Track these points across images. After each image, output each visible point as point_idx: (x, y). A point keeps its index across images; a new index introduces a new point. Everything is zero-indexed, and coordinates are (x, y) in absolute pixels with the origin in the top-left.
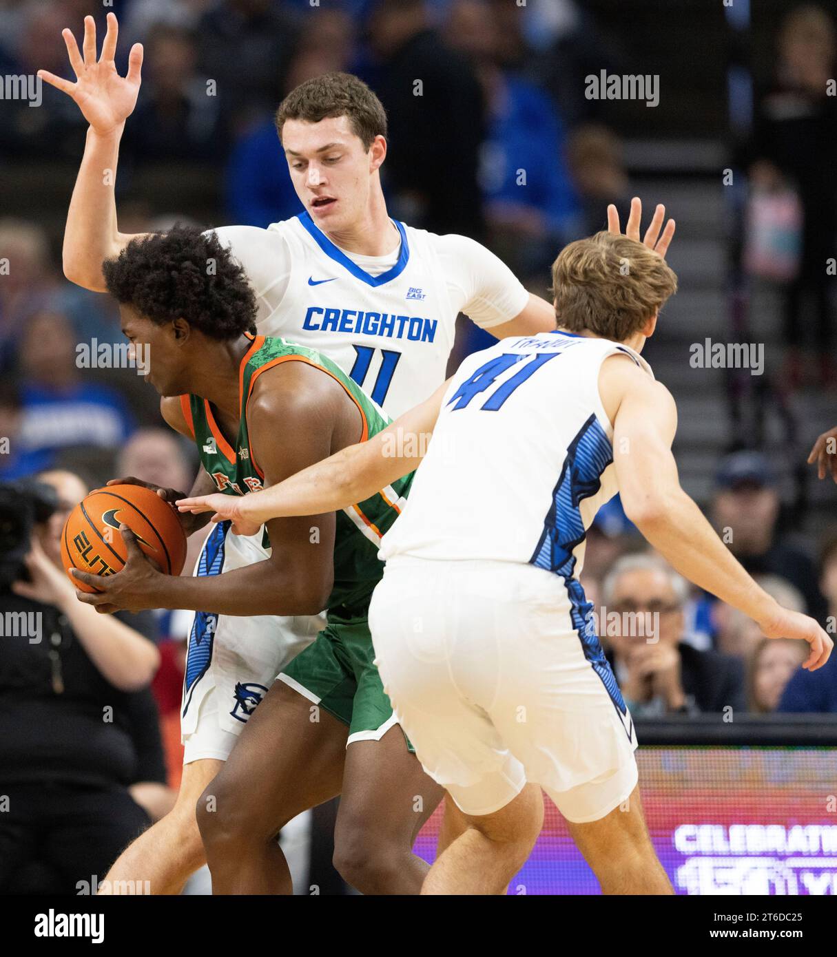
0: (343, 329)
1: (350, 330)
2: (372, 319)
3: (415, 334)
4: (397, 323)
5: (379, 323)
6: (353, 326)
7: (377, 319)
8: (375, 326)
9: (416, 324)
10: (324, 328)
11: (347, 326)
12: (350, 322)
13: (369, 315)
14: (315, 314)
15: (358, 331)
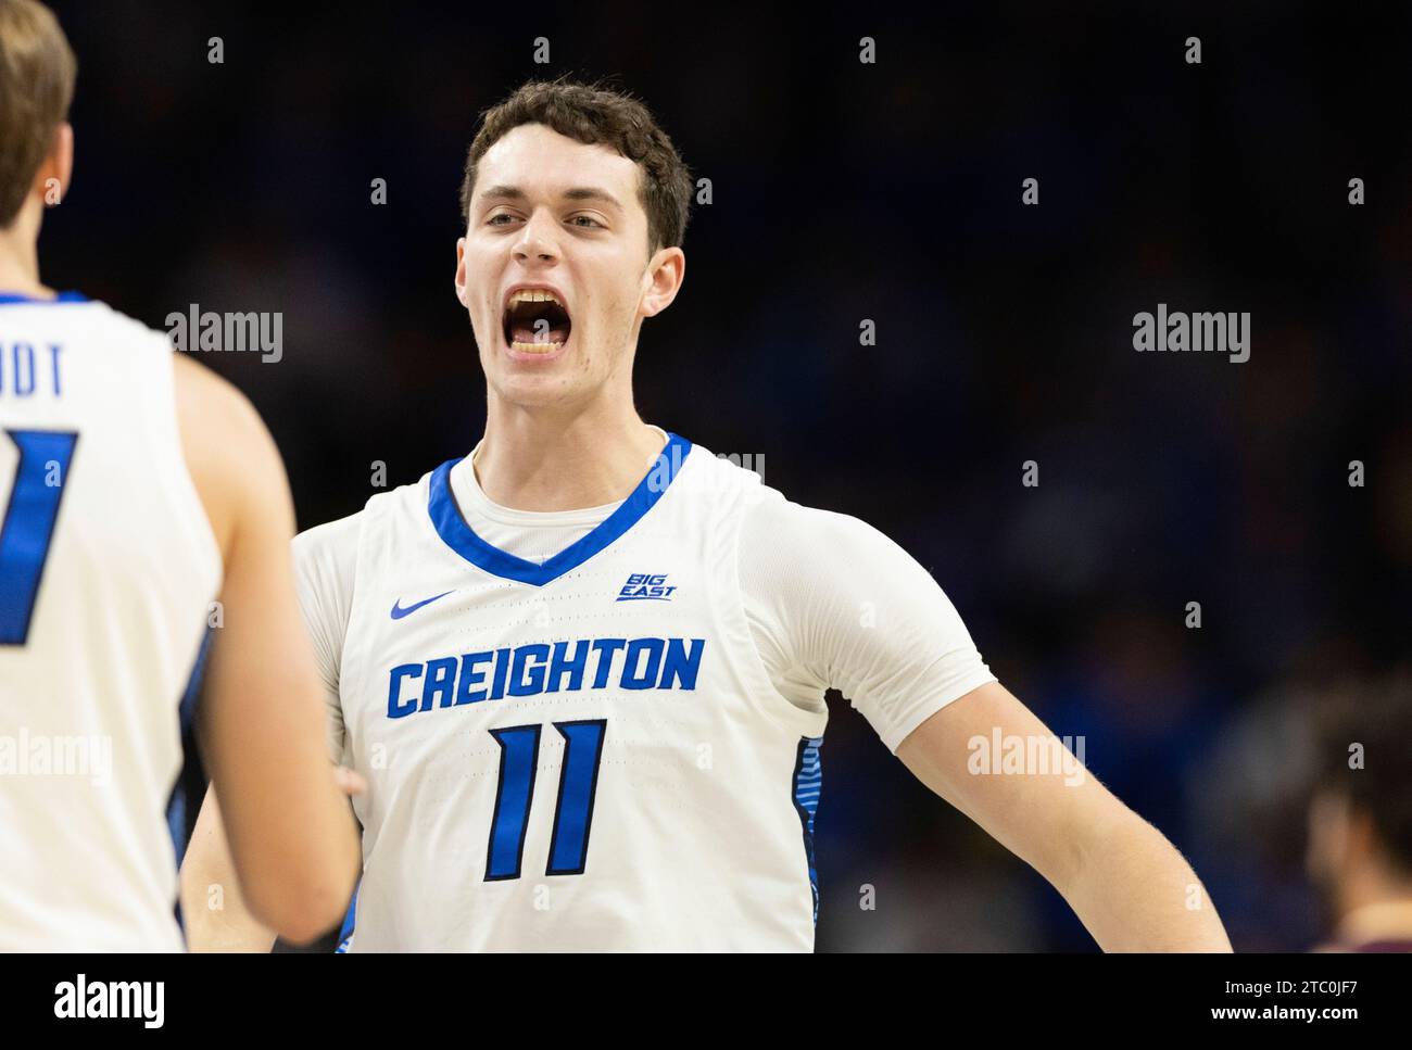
0: (466, 698)
1: (480, 696)
2: (531, 661)
3: (640, 673)
4: (593, 657)
5: (548, 664)
6: (488, 684)
7: (542, 657)
8: (537, 674)
9: (645, 654)
10: (427, 706)
11: (474, 688)
12: (480, 677)
13: (522, 652)
14: (405, 679)
15: (497, 694)
